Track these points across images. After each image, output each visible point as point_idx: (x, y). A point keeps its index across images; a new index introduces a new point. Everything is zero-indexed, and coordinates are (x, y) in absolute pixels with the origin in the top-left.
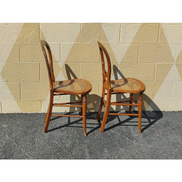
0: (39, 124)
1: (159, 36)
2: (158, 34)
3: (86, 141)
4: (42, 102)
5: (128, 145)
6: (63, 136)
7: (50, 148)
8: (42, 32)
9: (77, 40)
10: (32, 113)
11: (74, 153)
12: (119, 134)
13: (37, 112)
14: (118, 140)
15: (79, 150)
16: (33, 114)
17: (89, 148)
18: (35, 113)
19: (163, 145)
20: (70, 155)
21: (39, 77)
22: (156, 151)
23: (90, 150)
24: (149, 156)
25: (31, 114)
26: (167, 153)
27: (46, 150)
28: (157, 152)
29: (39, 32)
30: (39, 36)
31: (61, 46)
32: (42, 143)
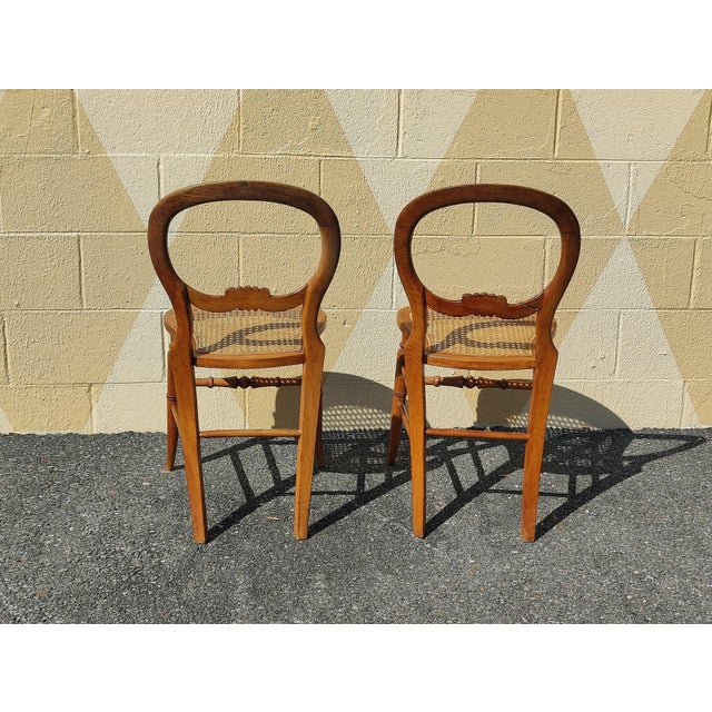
0: (75, 478)
1: (558, 125)
2: (552, 119)
3: (247, 545)
4: (93, 392)
5: (412, 562)
6: (158, 525)
7: (98, 569)
8: (82, 111)
9: (225, 143)
10: (53, 432)
11: (189, 592)
12: (385, 520)
13: (74, 432)
14: (377, 541)
15: (211, 580)
16: (58, 437)
17: (252, 572)
18: (64, 432)
19: (554, 565)
20: (173, 598)
21: (78, 291)
22: (521, 588)
23: (255, 582)
24: (489, 607)
25: (48, 437)
26: (566, 596)
27: (78, 580)
28: (526, 588)
29: (74, 112)
30: (75, 128)
31: (161, 167)
32: (68, 552)
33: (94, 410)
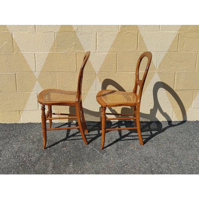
0: (14, 135)
1: (138, 43)
2: (136, 42)
3: (54, 154)
5: (97, 159)
6: (32, 149)
7: (14, 161)
8: (15, 42)
9: (52, 49)
10: (11, 123)
11: (37, 167)
12: (91, 147)
13: (16, 123)
14: (89, 153)
15: (43, 164)
17: (54, 162)
18: (14, 123)
19: (134, 160)
20: (32, 169)
21: (16, 87)
22: (124, 167)
23: (54, 164)
24: (115, 172)
25: (9, 124)
26: (136, 169)
27: (9, 164)
28: (125, 167)
29: (13, 42)
30: (13, 46)
31: (36, 56)
32: (8, 156)
33: (21, 117)
